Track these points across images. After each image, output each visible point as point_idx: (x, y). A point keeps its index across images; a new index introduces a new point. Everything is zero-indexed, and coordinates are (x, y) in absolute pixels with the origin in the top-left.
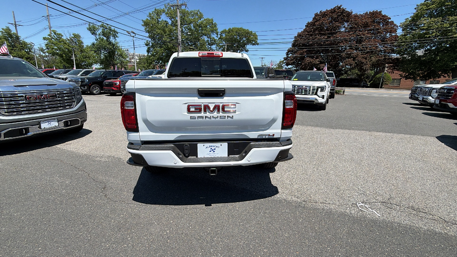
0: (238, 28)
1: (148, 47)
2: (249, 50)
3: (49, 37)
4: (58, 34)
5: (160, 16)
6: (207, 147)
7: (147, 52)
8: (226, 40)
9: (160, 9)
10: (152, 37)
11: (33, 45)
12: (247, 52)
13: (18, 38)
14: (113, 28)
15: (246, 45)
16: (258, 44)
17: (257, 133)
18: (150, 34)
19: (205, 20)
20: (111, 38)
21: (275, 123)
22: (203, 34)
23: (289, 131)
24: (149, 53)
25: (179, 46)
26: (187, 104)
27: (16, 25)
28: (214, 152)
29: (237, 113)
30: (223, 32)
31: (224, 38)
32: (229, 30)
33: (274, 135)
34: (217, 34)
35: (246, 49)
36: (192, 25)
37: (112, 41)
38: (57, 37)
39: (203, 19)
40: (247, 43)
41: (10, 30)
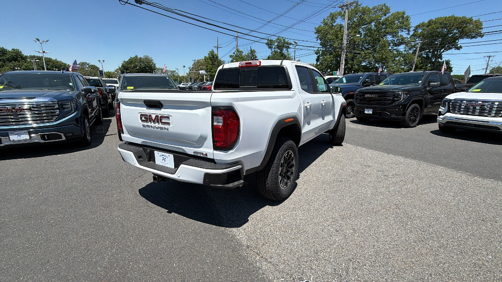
0: (446, 17)
1: (318, 56)
2: (462, 45)
3: (233, 54)
4: (240, 51)
5: (336, 20)
6: (160, 156)
7: (316, 61)
8: (422, 36)
9: (336, 12)
10: (323, 45)
11: (224, 62)
12: (459, 49)
13: (217, 58)
14: (286, 40)
15: (458, 40)
16: (482, 36)
17: (193, 150)
18: (323, 42)
19: (392, 14)
20: (284, 50)
21: (207, 141)
22: (387, 33)
23: (224, 153)
24: (317, 62)
25: (343, 52)
26: (140, 114)
27: (218, 47)
28: (165, 161)
29: (171, 126)
30: (419, 26)
31: (419, 35)
32: (429, 22)
33: (206, 155)
34: (409, 31)
35: (457, 45)
36: (373, 24)
37: (284, 52)
38: (239, 54)
39: (390, 14)
40: (461, 37)
41: (214, 52)
